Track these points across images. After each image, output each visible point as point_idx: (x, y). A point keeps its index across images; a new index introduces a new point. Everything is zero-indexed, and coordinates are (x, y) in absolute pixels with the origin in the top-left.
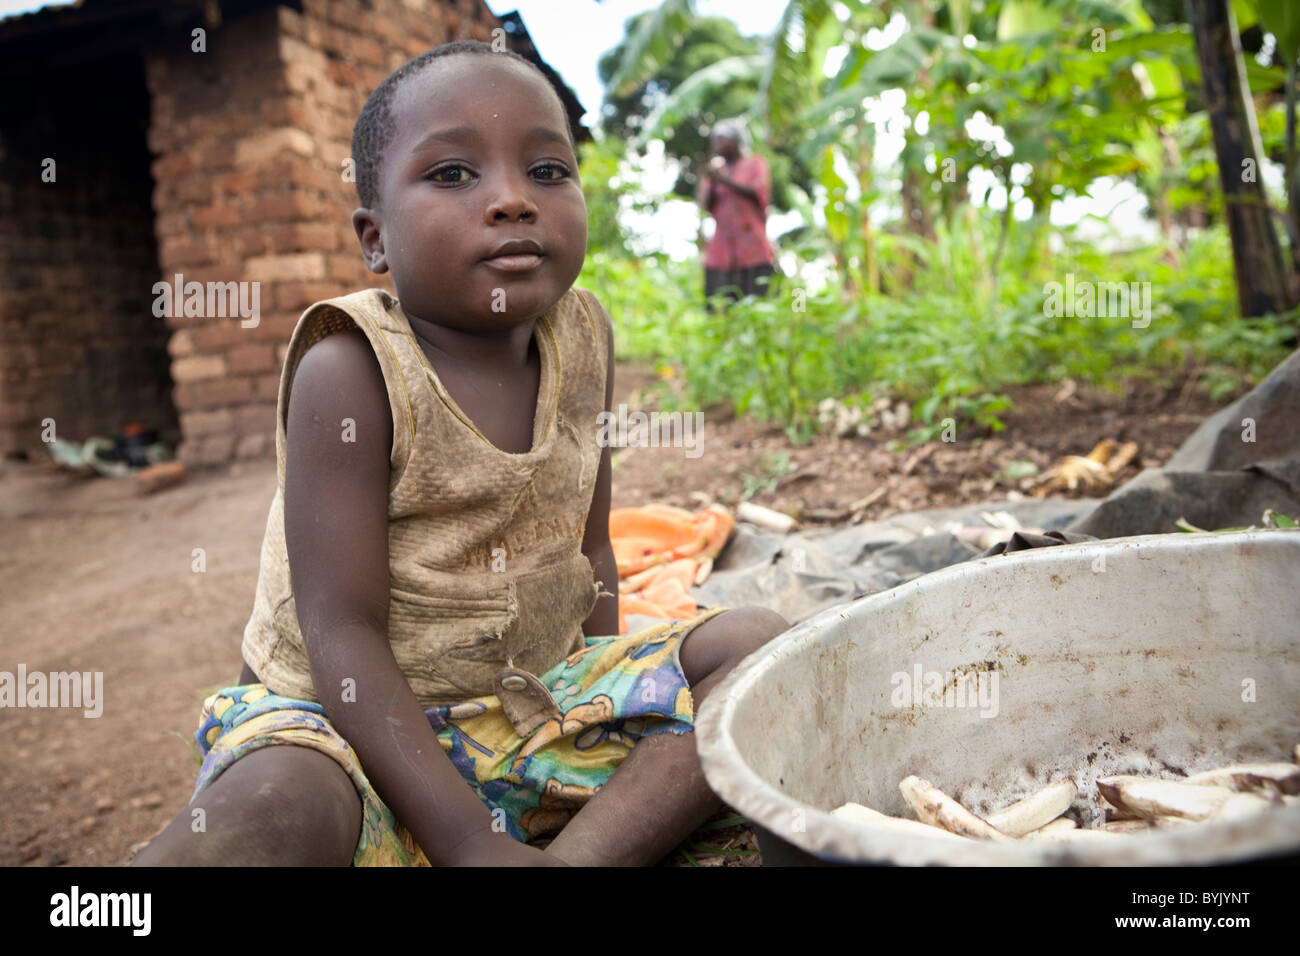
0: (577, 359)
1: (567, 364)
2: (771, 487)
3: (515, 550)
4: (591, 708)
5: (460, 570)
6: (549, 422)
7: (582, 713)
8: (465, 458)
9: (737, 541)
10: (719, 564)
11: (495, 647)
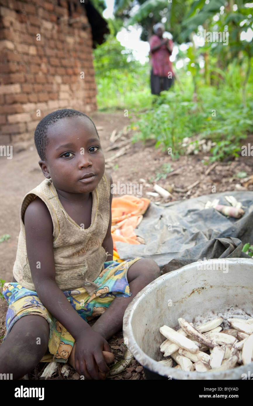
0: (102, 194)
1: (100, 196)
2: (165, 177)
3: (86, 250)
4: (103, 290)
5: (71, 257)
6: (95, 216)
7: (101, 291)
8: (73, 233)
9: (151, 208)
10: (145, 215)
11: (82, 277)
